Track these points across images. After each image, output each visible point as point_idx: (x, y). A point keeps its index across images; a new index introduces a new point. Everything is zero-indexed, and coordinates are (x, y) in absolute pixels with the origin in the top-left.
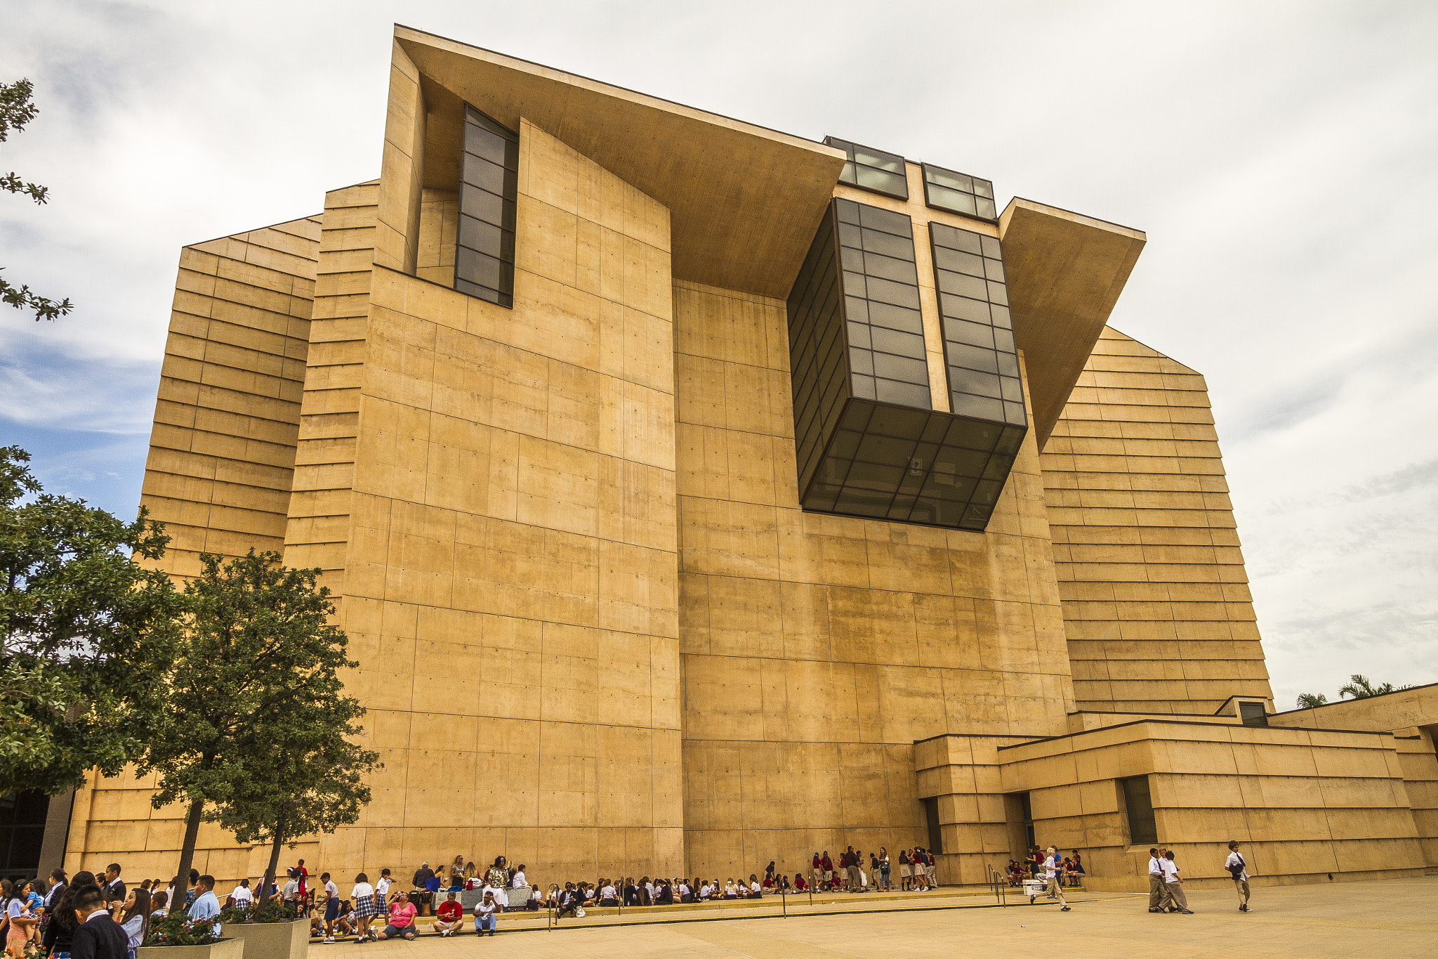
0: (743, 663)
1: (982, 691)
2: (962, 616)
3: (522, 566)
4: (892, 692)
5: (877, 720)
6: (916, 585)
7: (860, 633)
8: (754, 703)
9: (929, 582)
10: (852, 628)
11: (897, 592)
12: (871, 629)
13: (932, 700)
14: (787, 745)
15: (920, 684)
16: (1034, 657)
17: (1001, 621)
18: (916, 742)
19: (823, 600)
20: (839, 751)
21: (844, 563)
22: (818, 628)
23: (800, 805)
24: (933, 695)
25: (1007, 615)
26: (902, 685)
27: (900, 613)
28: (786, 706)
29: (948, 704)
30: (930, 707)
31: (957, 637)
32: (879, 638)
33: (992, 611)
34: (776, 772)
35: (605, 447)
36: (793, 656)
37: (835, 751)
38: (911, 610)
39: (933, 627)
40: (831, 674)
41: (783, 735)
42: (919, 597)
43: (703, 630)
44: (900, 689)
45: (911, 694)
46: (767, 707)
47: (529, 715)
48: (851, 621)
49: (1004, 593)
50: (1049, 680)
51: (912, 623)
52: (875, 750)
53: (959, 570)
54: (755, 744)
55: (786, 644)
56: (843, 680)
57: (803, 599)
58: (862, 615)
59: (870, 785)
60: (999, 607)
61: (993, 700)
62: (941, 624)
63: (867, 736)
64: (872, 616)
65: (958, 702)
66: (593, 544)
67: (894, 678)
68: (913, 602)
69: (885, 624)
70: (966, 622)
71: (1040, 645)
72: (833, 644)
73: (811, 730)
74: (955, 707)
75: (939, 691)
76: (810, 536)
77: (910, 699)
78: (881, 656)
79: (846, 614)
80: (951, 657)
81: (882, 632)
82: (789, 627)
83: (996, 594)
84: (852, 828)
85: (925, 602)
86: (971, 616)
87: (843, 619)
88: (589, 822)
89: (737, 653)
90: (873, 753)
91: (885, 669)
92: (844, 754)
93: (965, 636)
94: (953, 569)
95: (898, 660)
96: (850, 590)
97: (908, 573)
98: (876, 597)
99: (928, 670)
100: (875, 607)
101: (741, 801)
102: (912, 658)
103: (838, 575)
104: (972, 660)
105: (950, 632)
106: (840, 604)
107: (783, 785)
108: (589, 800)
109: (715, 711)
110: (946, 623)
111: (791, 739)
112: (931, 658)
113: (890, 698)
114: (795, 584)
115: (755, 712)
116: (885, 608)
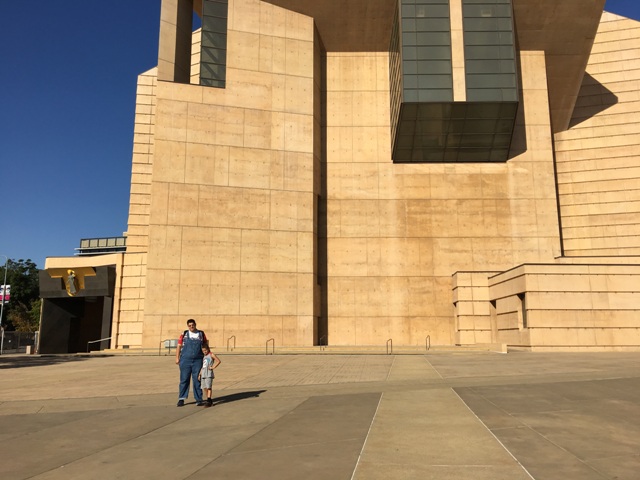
0: (358, 240)
1: (497, 248)
2: (487, 209)
3: (231, 205)
4: (441, 251)
5: (432, 265)
6: (460, 195)
7: (423, 222)
8: (363, 259)
9: (467, 193)
10: (419, 220)
11: (446, 200)
12: (430, 220)
13: (465, 254)
14: (380, 278)
15: (459, 246)
17: (513, 210)
18: (453, 275)
19: (403, 207)
20: (408, 281)
21: (416, 187)
22: (399, 222)
23: (386, 306)
26: (447, 247)
28: (380, 260)
30: (463, 258)
31: (483, 221)
32: (434, 224)
33: (508, 206)
34: (374, 291)
35: (274, 146)
36: (385, 236)
37: (406, 281)
38: (455, 208)
41: (378, 273)
42: (461, 201)
43: (337, 226)
44: (446, 249)
45: (452, 251)
46: (370, 260)
47: (235, 269)
48: (418, 216)
53: (488, 185)
54: (362, 278)
55: (381, 230)
57: (392, 208)
58: (425, 213)
59: (425, 297)
60: (513, 203)
61: (504, 252)
63: (424, 273)
64: (431, 213)
65: (481, 254)
66: (267, 192)
67: (442, 244)
68: (457, 204)
69: (438, 217)
70: (490, 212)
72: (407, 228)
73: (393, 271)
74: (478, 257)
75: (470, 249)
76: (397, 175)
77: (452, 254)
78: (435, 233)
79: (416, 213)
80: (479, 231)
82: (383, 222)
83: (511, 195)
84: (414, 317)
85: (464, 204)
86: (494, 209)
87: (414, 216)
88: (265, 313)
89: (354, 236)
90: (428, 281)
91: (437, 240)
93: (489, 219)
94: (484, 184)
95: (446, 235)
96: (418, 201)
97: (454, 189)
98: (434, 203)
99: (463, 239)
101: (355, 304)
102: (454, 233)
103: (413, 194)
104: (493, 231)
105: (480, 218)
106: (413, 208)
107: (376, 297)
108: (264, 304)
110: (477, 213)
111: (382, 275)
112: (466, 232)
113: (439, 254)
114: (387, 200)
115: (363, 263)
116: (439, 208)
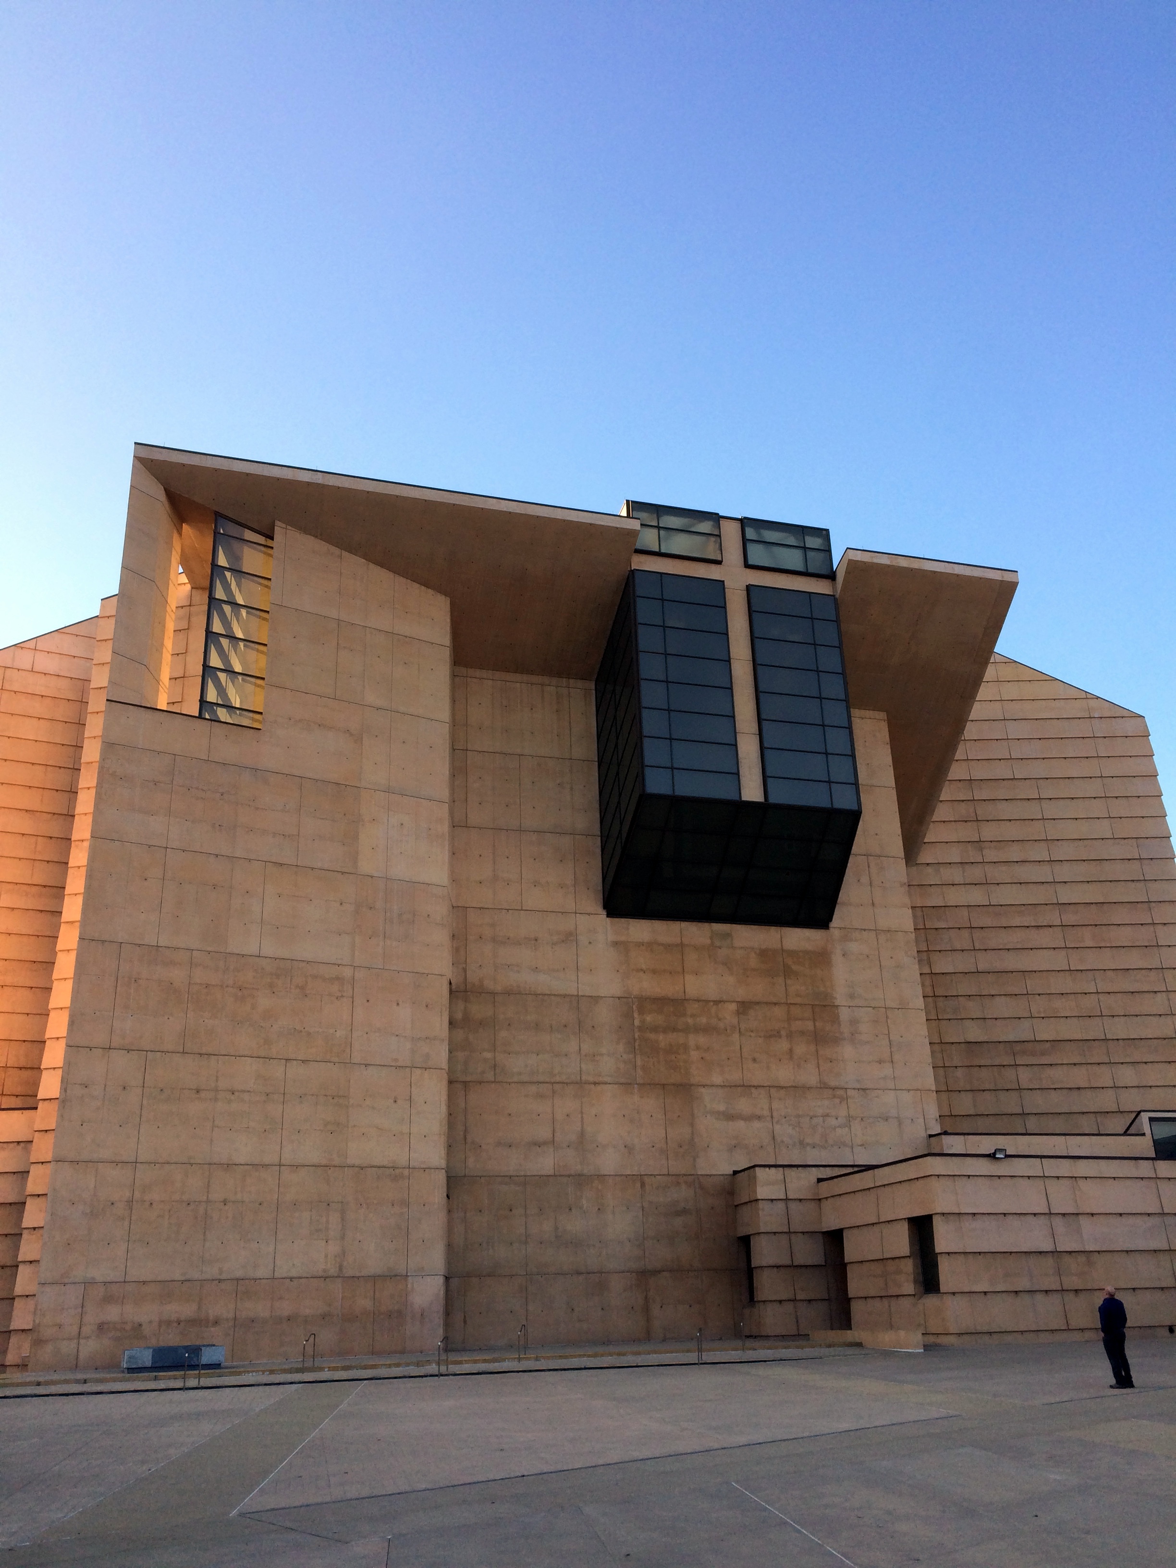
0: (533, 1089)
1: (820, 1112)
2: (797, 1025)
3: (264, 1002)
4: (708, 1116)
5: (690, 1149)
6: (741, 993)
7: (671, 1050)
8: (544, 1133)
9: (758, 989)
10: (662, 1045)
11: (717, 1002)
12: (686, 1047)
13: (757, 1124)
14: (581, 1180)
15: (743, 1105)
16: (887, 1070)
17: (846, 1029)
18: (735, 1173)
19: (629, 1015)
20: (643, 1185)
21: (654, 972)
22: (621, 1048)
23: (594, 1246)
24: (759, 1118)
25: (854, 1022)
26: (722, 1107)
27: (721, 1025)
28: (582, 1134)
29: (777, 1127)
30: (755, 1132)
31: (791, 1050)
32: (694, 1055)
33: (835, 1020)
34: (568, 1210)
35: (366, 866)
36: (591, 1079)
37: (638, 1185)
38: (735, 1021)
39: (760, 1040)
40: (636, 1098)
41: (577, 1168)
42: (744, 1007)
43: (488, 1055)
44: (718, 1113)
45: (730, 1117)
46: (559, 1137)
47: (267, 1160)
48: (661, 1037)
49: (852, 996)
50: (907, 1097)
51: (736, 1036)
52: (686, 1183)
53: (796, 973)
54: (543, 1180)
55: (583, 1066)
56: (650, 1104)
57: (604, 1015)
58: (674, 1030)
59: (678, 1222)
60: (844, 1014)
61: (832, 1122)
62: (770, 1036)
63: (676, 1167)
64: (687, 1030)
65: (789, 1125)
66: (347, 972)
67: (711, 1100)
68: (738, 1013)
69: (702, 1040)
70: (802, 1033)
71: (896, 1057)
72: (639, 1063)
73: (610, 1162)
74: (784, 1131)
75: (766, 1113)
76: (616, 944)
77: (730, 1123)
78: (697, 1075)
79: (655, 1029)
80: (784, 1074)
81: (698, 1048)
82: (587, 1047)
83: (840, 999)
84: (655, 1272)
85: (752, 1012)
86: (809, 1025)
87: (652, 1036)
88: (333, 1271)
89: (525, 1078)
90: (684, 1187)
91: (702, 1090)
92: (647, 1188)
93: (801, 1049)
94: (788, 972)
95: (717, 1079)
96: (660, 1002)
97: (731, 980)
98: (692, 1009)
99: (753, 1090)
100: (690, 1021)
101: (526, 1243)
102: (735, 1076)
103: (648, 986)
104: (809, 1076)
105: (783, 1045)
106: (648, 1018)
107: (574, 1225)
108: (333, 1248)
109: (499, 1144)
110: (777, 1035)
111: (585, 1172)
112: (757, 1075)
113: (706, 1123)
114: (595, 999)
115: (545, 1143)
116: (704, 1020)
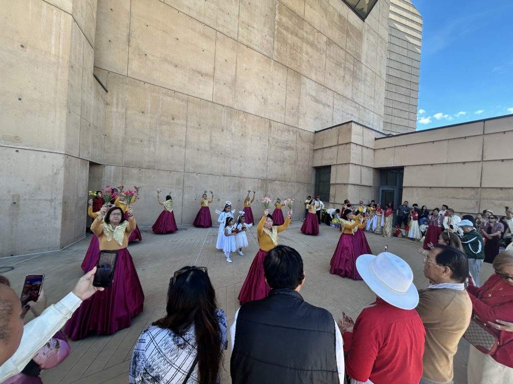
2: (348, 65)
6: (329, 34)
11: (318, 32)
12: (301, 49)
14: (232, 111)
16: (372, 102)
17: (363, 77)
18: (316, 132)
19: (273, 10)
20: (270, 126)
22: (266, 30)
23: (237, 159)
24: (328, 106)
25: (366, 74)
26: (314, 94)
27: (319, 46)
28: (235, 80)
29: (335, 114)
31: (344, 77)
32: (305, 57)
33: (361, 70)
34: (221, 130)
36: (245, 42)
38: (325, 47)
39: (334, 65)
40: (272, 69)
41: (230, 102)
44: (312, 96)
45: (317, 101)
46: (218, 74)
48: (289, 36)
49: (367, 62)
50: (376, 116)
51: (324, 56)
52: (293, 131)
53: (351, 36)
54: (203, 103)
56: (279, 76)
58: (297, 35)
62: (338, 65)
63: (290, 120)
64: (303, 39)
67: (309, 87)
68: (326, 43)
70: (349, 70)
71: (376, 97)
73: (251, 105)
77: (317, 104)
78: (304, 70)
79: (286, 29)
80: (339, 87)
83: (363, 61)
85: (332, 47)
86: (352, 67)
87: (284, 32)
94: (348, 35)
95: (313, 77)
96: (292, 13)
97: (326, 23)
98: (307, 28)
99: (328, 90)
100: (305, 34)
102: (321, 79)
104: (348, 93)
105: (341, 72)
106: (284, 19)
110: (340, 65)
111: (235, 107)
115: (207, 75)
116: (311, 38)
